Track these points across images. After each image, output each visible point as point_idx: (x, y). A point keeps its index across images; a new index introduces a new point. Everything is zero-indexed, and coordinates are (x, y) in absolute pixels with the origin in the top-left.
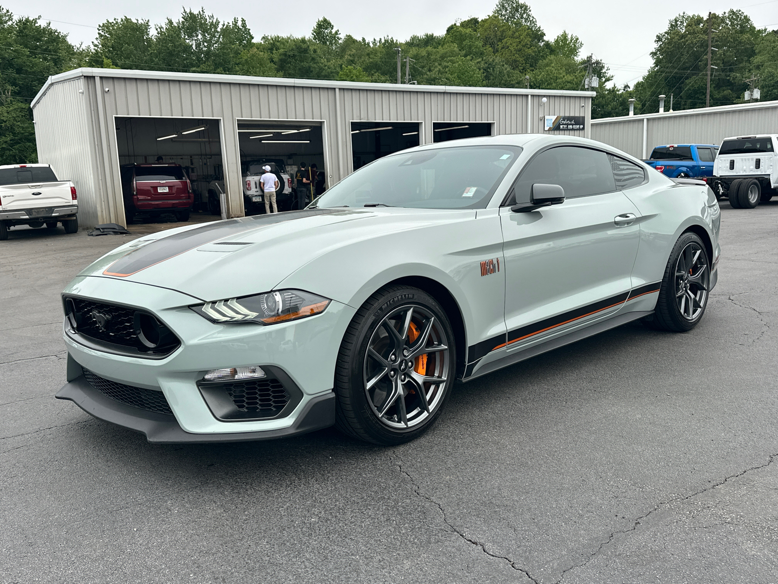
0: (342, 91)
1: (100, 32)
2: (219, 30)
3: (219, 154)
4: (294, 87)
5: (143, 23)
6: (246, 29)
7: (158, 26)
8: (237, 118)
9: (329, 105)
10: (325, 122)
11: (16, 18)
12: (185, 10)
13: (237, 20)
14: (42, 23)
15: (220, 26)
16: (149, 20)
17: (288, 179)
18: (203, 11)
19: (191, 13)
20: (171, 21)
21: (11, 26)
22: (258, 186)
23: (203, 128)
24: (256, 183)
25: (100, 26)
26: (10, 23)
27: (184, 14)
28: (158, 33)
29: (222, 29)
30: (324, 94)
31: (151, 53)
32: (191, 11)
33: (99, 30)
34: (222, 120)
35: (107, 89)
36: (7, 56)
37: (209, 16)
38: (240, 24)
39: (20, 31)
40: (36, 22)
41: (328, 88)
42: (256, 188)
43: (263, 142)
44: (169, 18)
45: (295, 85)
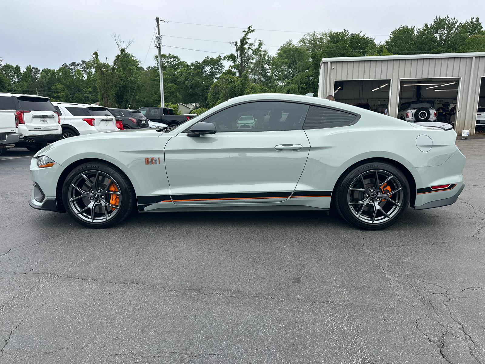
0: (478, 59)
1: (391, 35)
2: (456, 26)
3: (388, 99)
4: (442, 58)
5: (411, 28)
6: (478, 23)
7: (418, 28)
8: (400, 79)
9: (466, 67)
10: (461, 78)
11: (350, 34)
12: (436, 18)
13: (473, 19)
14: (362, 35)
15: (458, 24)
16: (415, 26)
17: (434, 112)
18: (447, 17)
19: (440, 19)
20: (427, 25)
21: (348, 38)
22: (413, 116)
23: (386, 85)
24: (412, 114)
25: (391, 32)
26: (347, 37)
27: (435, 20)
28: (417, 33)
29: (458, 26)
30: (463, 62)
31: (410, 44)
32: (440, 18)
33: (391, 34)
34: (391, 80)
35: (333, 68)
36: (342, 52)
37: (452, 19)
38: (474, 21)
39: (351, 40)
40: (359, 35)
41: (467, 57)
42: (412, 117)
43: (435, 90)
44: (426, 23)
45: (443, 57)
